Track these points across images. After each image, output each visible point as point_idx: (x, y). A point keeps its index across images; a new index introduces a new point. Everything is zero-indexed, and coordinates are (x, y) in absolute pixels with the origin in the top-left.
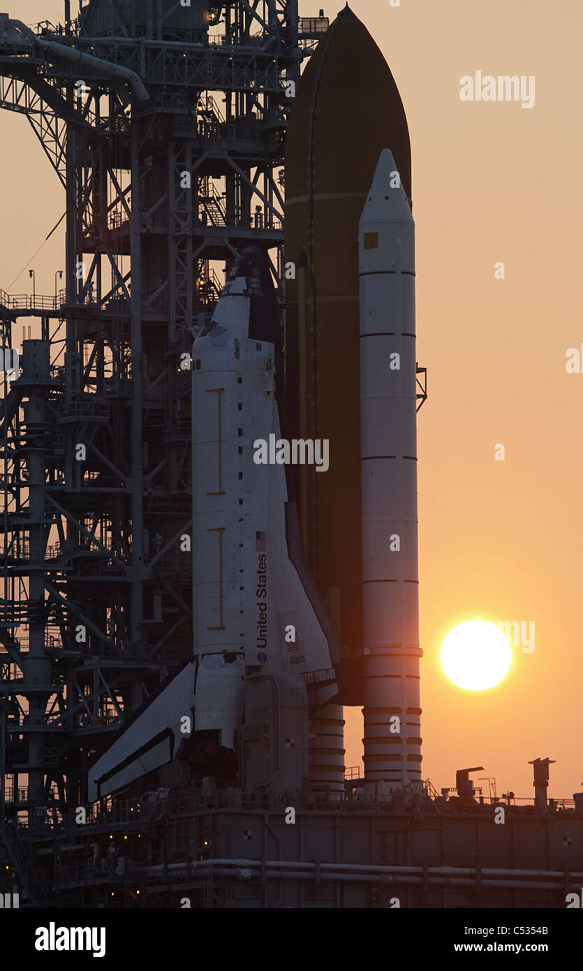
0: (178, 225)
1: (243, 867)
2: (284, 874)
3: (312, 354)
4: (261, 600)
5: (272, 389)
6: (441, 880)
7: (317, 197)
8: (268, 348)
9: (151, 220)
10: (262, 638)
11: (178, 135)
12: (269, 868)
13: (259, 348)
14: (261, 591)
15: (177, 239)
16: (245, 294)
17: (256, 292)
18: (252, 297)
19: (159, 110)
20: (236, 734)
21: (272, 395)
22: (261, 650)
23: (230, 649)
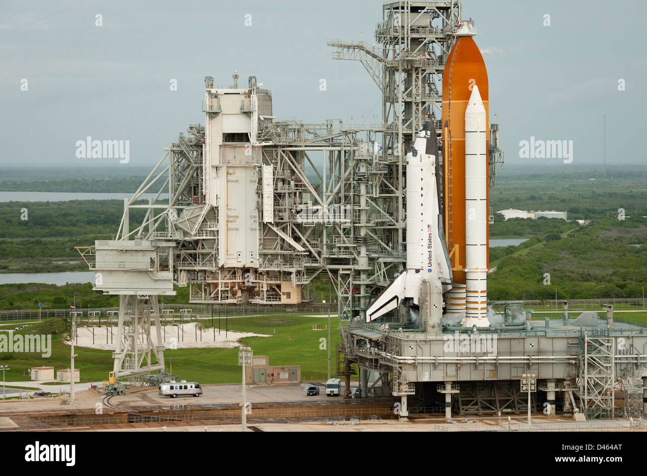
0: (416, 98)
1: (409, 360)
2: (424, 361)
3: (450, 159)
4: (430, 250)
5: (434, 172)
6: (483, 362)
7: (452, 102)
8: (433, 157)
9: (406, 97)
10: (430, 263)
11: (415, 66)
12: (418, 359)
13: (429, 157)
14: (430, 246)
15: (416, 103)
16: (425, 137)
17: (429, 137)
18: (427, 138)
19: (407, 58)
20: (419, 299)
21: (434, 174)
22: (430, 268)
23: (418, 268)
